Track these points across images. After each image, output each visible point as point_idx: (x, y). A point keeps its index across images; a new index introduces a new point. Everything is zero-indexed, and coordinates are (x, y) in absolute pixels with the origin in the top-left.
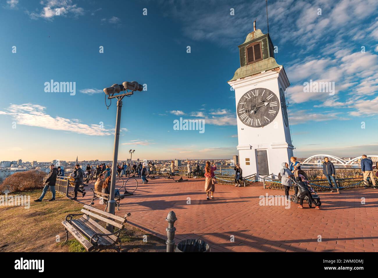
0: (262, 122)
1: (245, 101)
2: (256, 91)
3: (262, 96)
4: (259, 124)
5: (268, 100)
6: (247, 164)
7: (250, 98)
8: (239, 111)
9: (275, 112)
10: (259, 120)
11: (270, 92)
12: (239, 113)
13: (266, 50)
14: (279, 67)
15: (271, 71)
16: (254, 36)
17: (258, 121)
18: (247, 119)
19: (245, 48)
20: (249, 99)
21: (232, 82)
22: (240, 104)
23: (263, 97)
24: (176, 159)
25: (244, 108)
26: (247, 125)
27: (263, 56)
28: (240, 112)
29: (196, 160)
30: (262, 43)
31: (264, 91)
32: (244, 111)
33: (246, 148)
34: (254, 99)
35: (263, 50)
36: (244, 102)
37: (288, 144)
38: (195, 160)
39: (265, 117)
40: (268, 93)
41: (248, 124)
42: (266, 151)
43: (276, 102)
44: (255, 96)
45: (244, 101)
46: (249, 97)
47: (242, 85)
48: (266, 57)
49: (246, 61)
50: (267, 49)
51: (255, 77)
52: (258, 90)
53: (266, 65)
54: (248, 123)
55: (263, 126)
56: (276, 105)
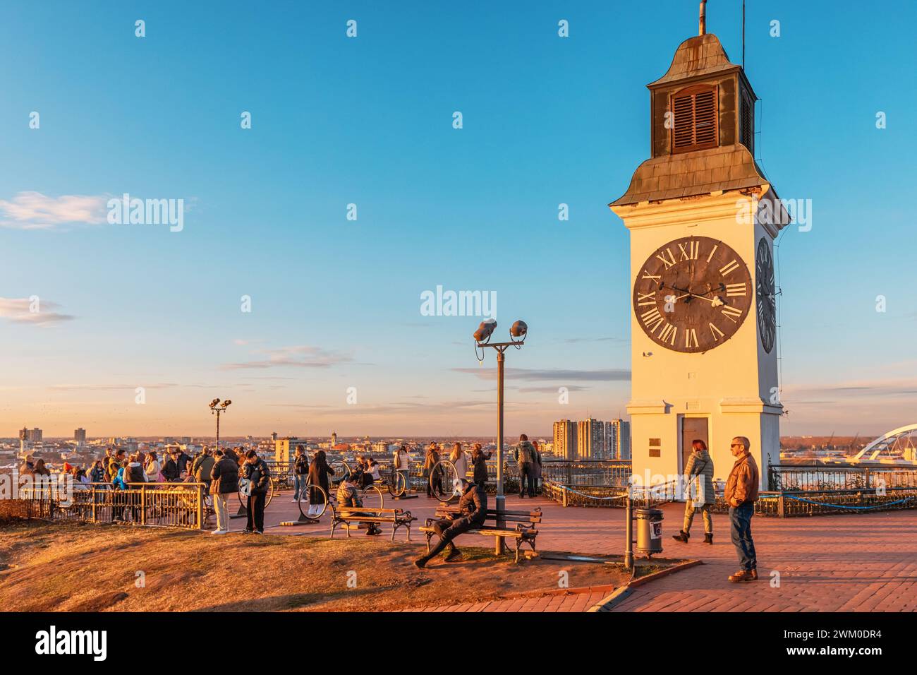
0: (703, 340)
1: (659, 270)
2: (692, 243)
3: (708, 261)
4: (693, 344)
5: (723, 275)
6: (654, 456)
7: (675, 263)
8: (639, 299)
9: (738, 313)
10: (693, 330)
11: (732, 255)
12: (640, 304)
13: (729, 117)
14: (759, 186)
15: (737, 193)
16: (697, 58)
17: (691, 335)
18: (662, 326)
19: (669, 95)
20: (671, 265)
21: (624, 207)
22: (644, 277)
23: (709, 265)
24: (275, 435)
25: (654, 293)
26: (659, 342)
27: (719, 134)
28: (642, 301)
29: (376, 440)
30: (722, 93)
31: (716, 247)
32: (653, 301)
33: (652, 410)
34: (685, 267)
35: (723, 116)
36: (656, 275)
37: (763, 404)
38: (368, 439)
39: (711, 324)
40: (725, 255)
41: (663, 340)
42: (707, 419)
43: (744, 284)
44: (687, 259)
45: (655, 271)
46: (670, 261)
47: (652, 222)
48: (729, 141)
49: (669, 139)
50: (734, 114)
51: (693, 203)
52: (698, 243)
53: (728, 168)
54: (665, 337)
55: (703, 349)
56: (744, 294)
